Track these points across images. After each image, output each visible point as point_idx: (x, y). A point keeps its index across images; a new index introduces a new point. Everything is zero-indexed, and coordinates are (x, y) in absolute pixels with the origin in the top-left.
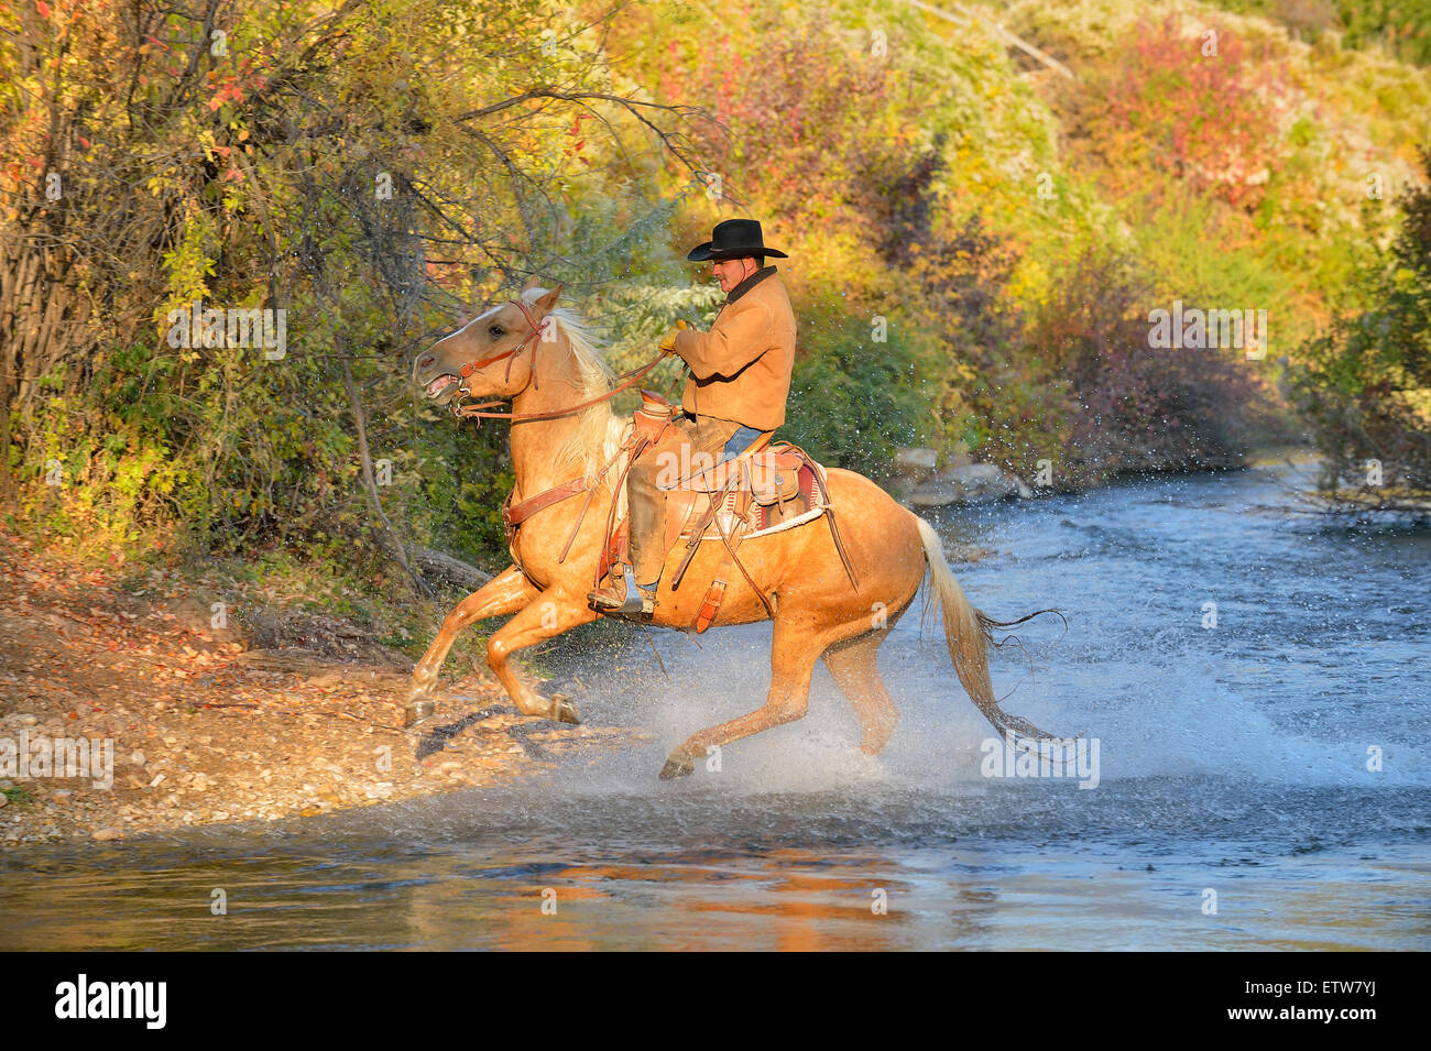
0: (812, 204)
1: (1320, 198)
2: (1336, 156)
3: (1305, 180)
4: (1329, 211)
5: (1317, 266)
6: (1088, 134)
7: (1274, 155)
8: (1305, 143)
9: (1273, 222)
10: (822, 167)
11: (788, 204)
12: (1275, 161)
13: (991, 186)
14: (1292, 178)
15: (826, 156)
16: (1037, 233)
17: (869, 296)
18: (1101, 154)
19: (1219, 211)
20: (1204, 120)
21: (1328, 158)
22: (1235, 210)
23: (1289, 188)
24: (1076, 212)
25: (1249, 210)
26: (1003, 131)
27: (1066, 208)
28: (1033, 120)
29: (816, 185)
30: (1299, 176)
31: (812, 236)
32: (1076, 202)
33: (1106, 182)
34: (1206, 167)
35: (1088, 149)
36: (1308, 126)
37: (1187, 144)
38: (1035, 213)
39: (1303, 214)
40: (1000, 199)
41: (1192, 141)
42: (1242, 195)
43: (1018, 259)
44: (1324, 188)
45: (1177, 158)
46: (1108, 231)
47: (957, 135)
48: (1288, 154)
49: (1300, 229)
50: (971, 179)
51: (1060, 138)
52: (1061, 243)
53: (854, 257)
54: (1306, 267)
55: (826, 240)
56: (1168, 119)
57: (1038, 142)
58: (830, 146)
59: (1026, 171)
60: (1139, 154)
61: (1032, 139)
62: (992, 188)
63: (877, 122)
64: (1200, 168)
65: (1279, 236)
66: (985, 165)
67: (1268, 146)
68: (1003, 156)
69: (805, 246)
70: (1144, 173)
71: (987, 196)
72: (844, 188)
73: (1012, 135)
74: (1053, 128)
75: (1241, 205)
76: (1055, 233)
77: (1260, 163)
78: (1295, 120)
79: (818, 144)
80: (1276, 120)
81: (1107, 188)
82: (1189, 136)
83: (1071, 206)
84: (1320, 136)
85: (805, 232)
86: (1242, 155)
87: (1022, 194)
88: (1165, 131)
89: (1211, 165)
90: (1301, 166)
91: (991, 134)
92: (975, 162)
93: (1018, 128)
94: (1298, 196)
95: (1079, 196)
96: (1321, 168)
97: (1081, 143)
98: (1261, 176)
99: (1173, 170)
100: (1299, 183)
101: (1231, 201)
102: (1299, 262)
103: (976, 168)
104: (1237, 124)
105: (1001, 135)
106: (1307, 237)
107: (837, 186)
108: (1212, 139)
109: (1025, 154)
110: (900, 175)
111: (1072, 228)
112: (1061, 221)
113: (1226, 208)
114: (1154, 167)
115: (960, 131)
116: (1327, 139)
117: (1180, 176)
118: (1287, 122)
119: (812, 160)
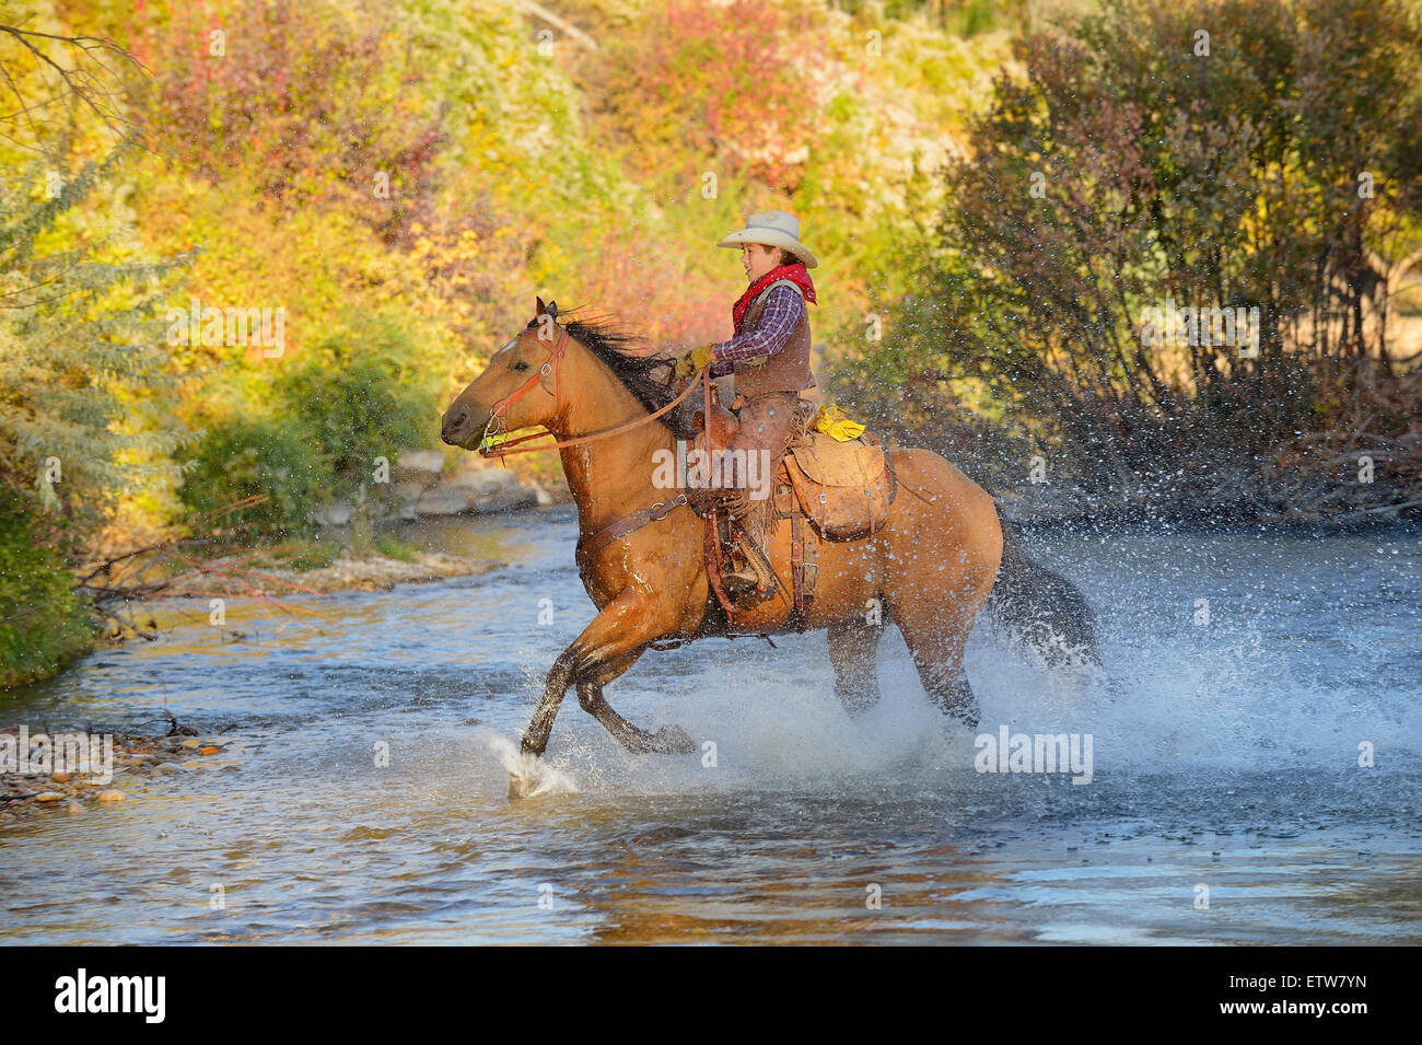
0: (301, 181)
1: (864, 178)
2: (879, 133)
3: (846, 157)
4: (872, 192)
5: (860, 251)
6: (615, 110)
7: (813, 131)
8: (846, 118)
9: (814, 204)
10: (311, 139)
11: (273, 180)
12: (815, 138)
13: (508, 164)
14: (833, 156)
15: (316, 129)
16: (558, 215)
17: (366, 281)
18: (629, 131)
19: (756, 192)
20: (739, 93)
21: (870, 135)
22: (774, 192)
23: (830, 167)
24: (601, 193)
25: (789, 191)
26: (519, 103)
27: (589, 188)
28: (552, 92)
29: (304, 158)
30: (840, 154)
31: (300, 215)
32: (600, 181)
33: (635, 161)
34: (741, 144)
35: (617, 125)
36: (849, 101)
37: (720, 120)
38: (555, 193)
39: (843, 194)
40: (517, 179)
41: (727, 116)
42: (781, 175)
43: (537, 243)
44: (867, 166)
45: (711, 134)
46: (635, 212)
47: (469, 108)
48: (828, 130)
49: (842, 211)
50: (484, 156)
51: (582, 111)
52: (584, 226)
53: (348, 238)
54: (848, 251)
55: (316, 218)
56: (700, 93)
57: (558, 115)
58: (322, 116)
59: (547, 147)
60: (671, 131)
61: (552, 113)
62: (510, 165)
63: (372, 89)
64: (735, 146)
65: (821, 219)
66: (500, 141)
67: (807, 121)
68: (520, 131)
69: (293, 227)
70: (675, 151)
71: (504, 174)
72: (336, 161)
73: (530, 108)
74: (573, 101)
75: (778, 186)
76: (576, 216)
77: (799, 140)
78: (835, 93)
79: (307, 113)
80: (815, 94)
81: (636, 168)
82: (722, 111)
83: (595, 186)
84: (862, 111)
85: (294, 212)
86: (780, 130)
87: (542, 172)
88: (696, 105)
89: (747, 143)
90: (842, 144)
91: (506, 107)
92: (490, 137)
93: (536, 101)
94: (840, 176)
95: (604, 174)
96: (864, 146)
97: (606, 118)
98: (799, 154)
99: (707, 148)
100: (840, 161)
101: (770, 182)
102: (841, 246)
103: (491, 144)
104: (774, 98)
105: (517, 108)
106: (848, 219)
107: (328, 159)
108: (747, 114)
109: (544, 129)
110: (400, 148)
111: (596, 210)
112: (583, 201)
113: (763, 188)
114: (686, 145)
115: (472, 102)
116: (869, 114)
117: (712, 155)
118: (826, 95)
119: (300, 131)
